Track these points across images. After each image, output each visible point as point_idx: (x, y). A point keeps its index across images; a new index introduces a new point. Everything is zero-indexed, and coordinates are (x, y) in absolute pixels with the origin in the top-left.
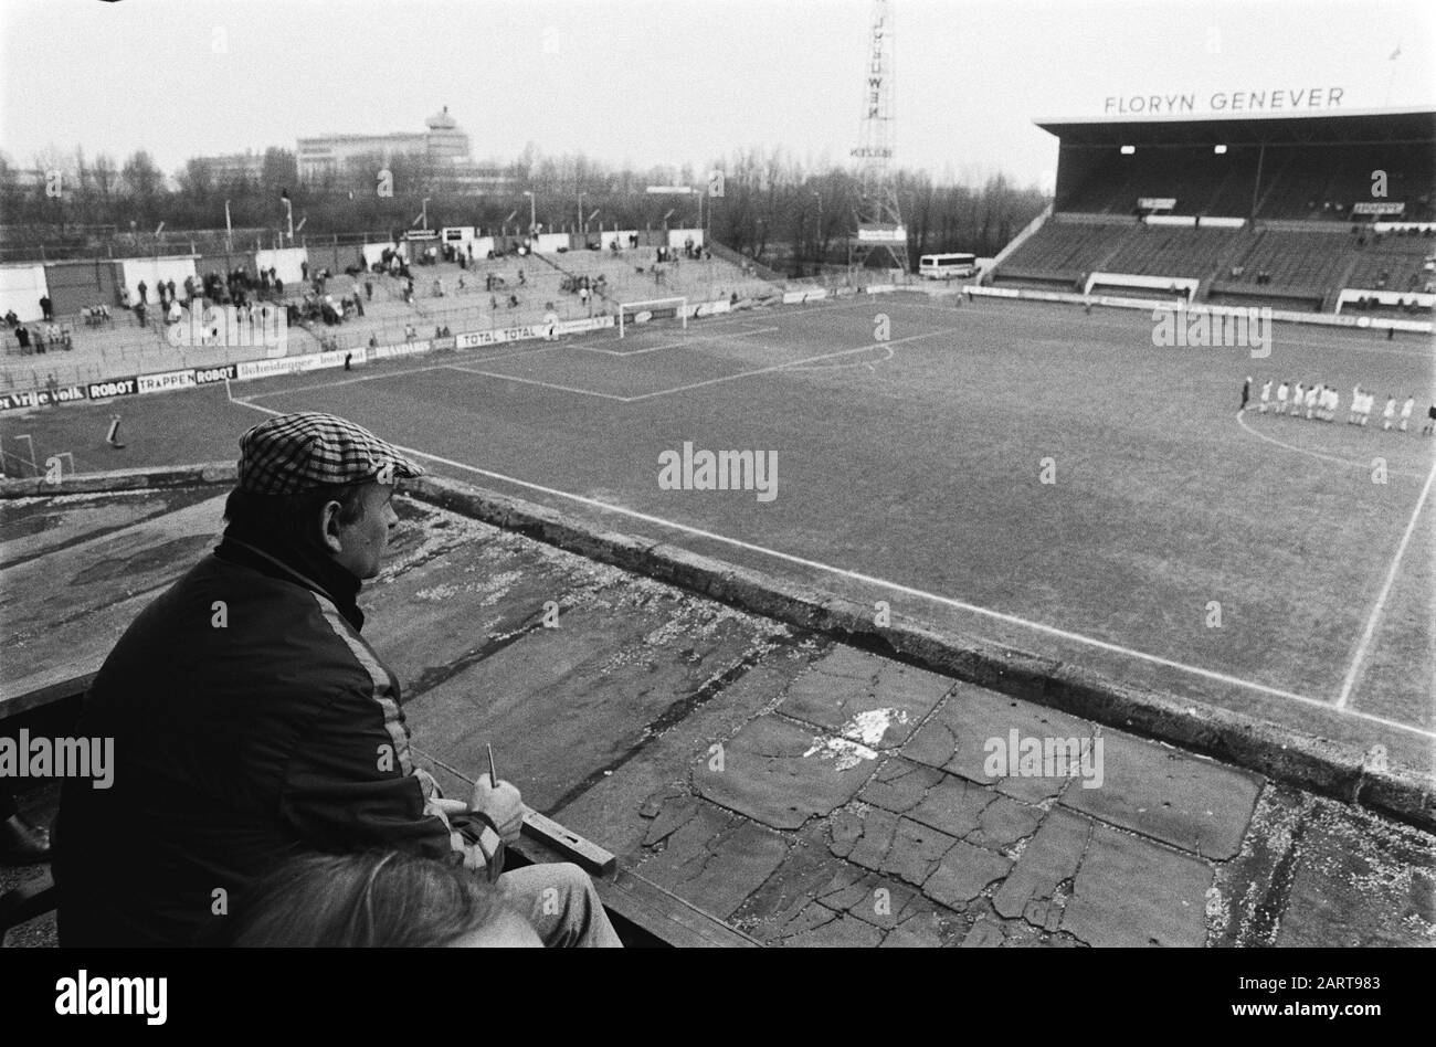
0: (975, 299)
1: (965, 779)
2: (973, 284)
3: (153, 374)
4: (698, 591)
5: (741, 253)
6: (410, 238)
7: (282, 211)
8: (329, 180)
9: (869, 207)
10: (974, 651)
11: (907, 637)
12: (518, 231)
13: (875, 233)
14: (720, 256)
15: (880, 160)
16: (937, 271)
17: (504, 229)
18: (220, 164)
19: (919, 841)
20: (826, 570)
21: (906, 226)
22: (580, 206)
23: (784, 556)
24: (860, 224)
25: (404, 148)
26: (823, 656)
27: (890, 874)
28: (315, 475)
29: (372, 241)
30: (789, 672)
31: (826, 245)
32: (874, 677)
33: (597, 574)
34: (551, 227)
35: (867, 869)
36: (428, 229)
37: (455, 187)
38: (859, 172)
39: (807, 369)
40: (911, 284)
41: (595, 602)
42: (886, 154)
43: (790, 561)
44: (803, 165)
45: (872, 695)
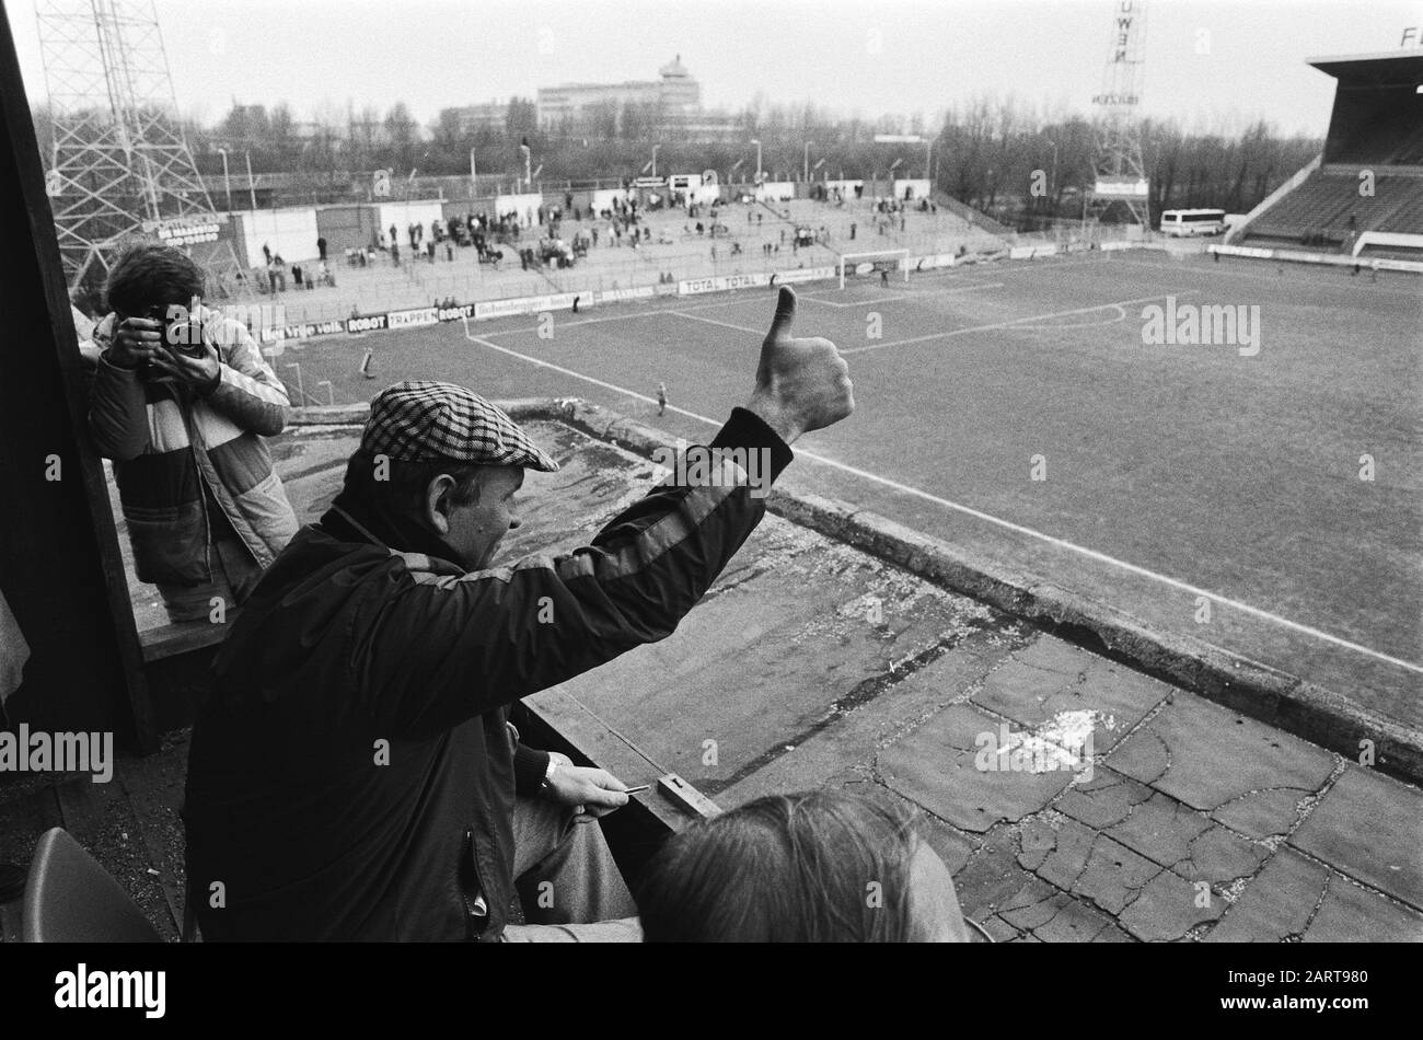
0: (1220, 258)
1: (1177, 801)
2: (1220, 243)
3: (402, 311)
4: (898, 563)
5: (968, 204)
6: (639, 185)
7: (520, 158)
8: (565, 127)
9: (1108, 158)
10: (1196, 657)
11: (1120, 634)
12: (744, 178)
13: (1112, 186)
14: (948, 207)
15: (1124, 108)
16: (1179, 227)
17: (730, 177)
18: (469, 113)
19: (1119, 864)
20: (1038, 539)
21: (1148, 179)
22: (806, 155)
23: (995, 520)
24: (1098, 177)
25: (637, 97)
26: (1026, 645)
27: (1083, 897)
28: (436, 446)
29: (603, 187)
30: (988, 660)
31: (1059, 200)
32: (1081, 674)
33: (796, 537)
34: (776, 176)
35: (1057, 887)
36: (658, 175)
37: (684, 135)
38: (1100, 121)
39: (1031, 327)
40: (1150, 241)
41: (791, 567)
42: (1132, 100)
43: (1002, 527)
44: (1040, 114)
45: (1077, 694)
